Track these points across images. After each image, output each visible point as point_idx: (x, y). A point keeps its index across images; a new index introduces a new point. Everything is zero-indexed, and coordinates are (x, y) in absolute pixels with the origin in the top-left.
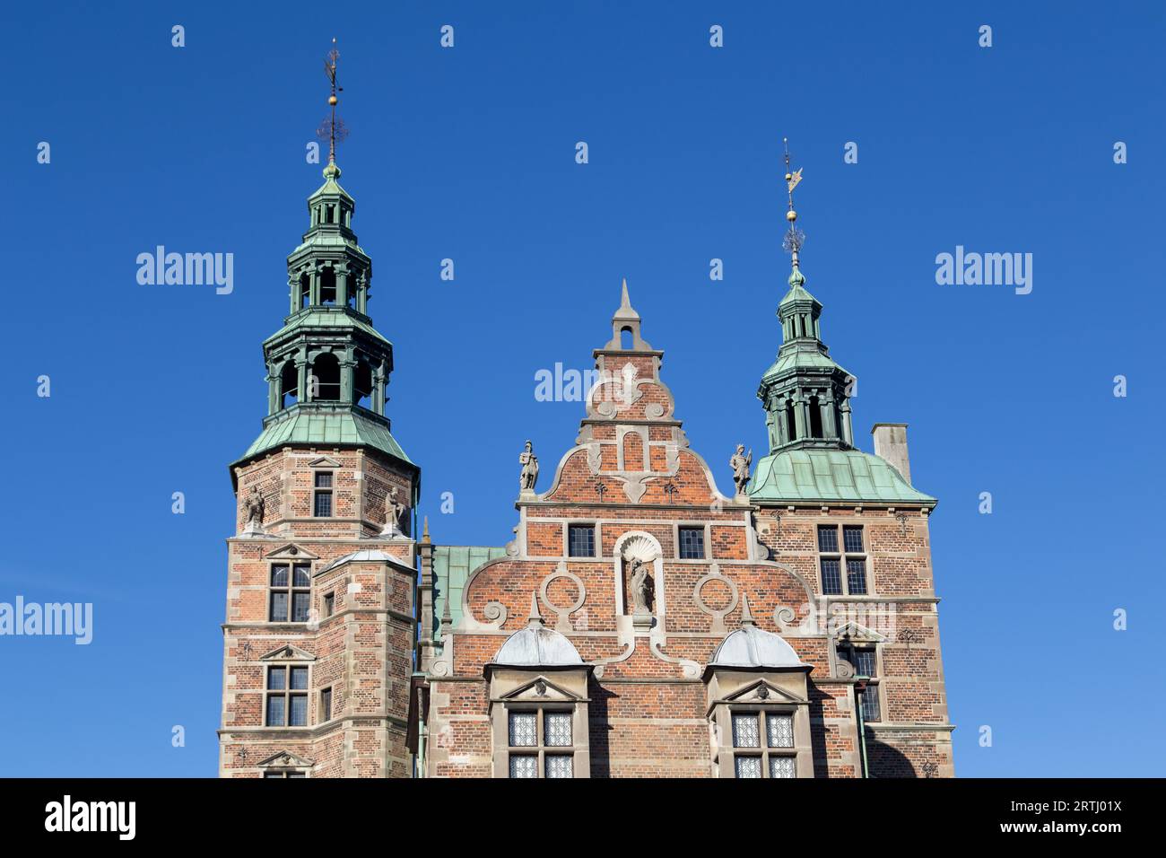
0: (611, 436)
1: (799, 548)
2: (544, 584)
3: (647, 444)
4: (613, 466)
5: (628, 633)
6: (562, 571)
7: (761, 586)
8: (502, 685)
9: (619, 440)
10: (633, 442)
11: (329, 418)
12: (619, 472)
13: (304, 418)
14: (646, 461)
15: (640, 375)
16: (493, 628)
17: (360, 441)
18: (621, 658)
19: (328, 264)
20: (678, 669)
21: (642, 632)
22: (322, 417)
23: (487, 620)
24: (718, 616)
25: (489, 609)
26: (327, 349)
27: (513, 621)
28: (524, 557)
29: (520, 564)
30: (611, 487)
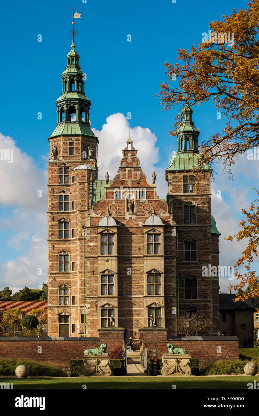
0: (125, 171)
1: (179, 182)
2: (110, 206)
3: (133, 172)
4: (125, 178)
5: (127, 216)
6: (114, 203)
7: (157, 205)
8: (100, 230)
9: (127, 172)
10: (130, 172)
11: (73, 125)
12: (127, 179)
13: (66, 125)
14: (133, 176)
15: (132, 155)
16: (99, 216)
17: (81, 134)
18: (126, 222)
19: (72, 78)
20: (138, 224)
21: (131, 216)
22: (71, 125)
23: (97, 214)
24: (147, 212)
25: (98, 212)
26: (72, 105)
27: (103, 214)
28: (106, 200)
29: (105, 201)
30: (125, 183)
